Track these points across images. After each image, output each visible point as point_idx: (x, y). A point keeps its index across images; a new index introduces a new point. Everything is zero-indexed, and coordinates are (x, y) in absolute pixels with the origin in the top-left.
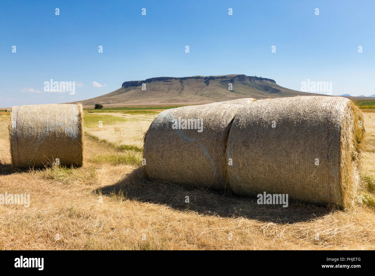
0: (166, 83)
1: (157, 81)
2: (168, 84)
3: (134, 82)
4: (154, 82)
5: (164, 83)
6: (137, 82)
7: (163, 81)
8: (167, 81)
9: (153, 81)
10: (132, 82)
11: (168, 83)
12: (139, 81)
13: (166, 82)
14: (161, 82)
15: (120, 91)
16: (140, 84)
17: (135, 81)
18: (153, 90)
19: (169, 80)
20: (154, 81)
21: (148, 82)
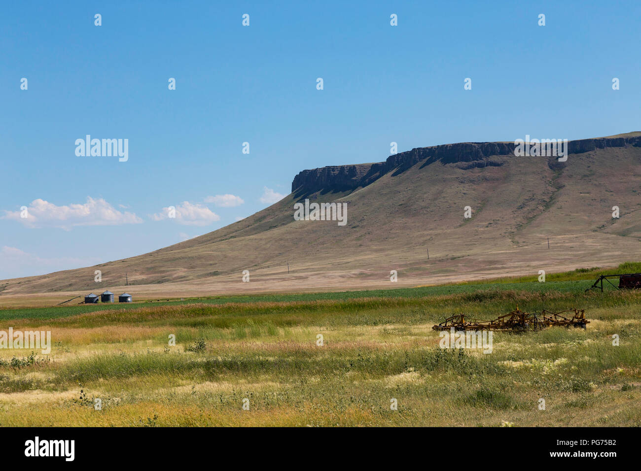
0: (477, 173)
1: (438, 163)
2: (486, 179)
3: (336, 172)
4: (421, 168)
5: (468, 174)
6: (352, 169)
7: (465, 164)
8: (484, 160)
9: (414, 168)
10: (328, 169)
11: (489, 172)
12: (361, 166)
13: (477, 169)
14: (455, 171)
15: (268, 220)
16: (364, 178)
17: (342, 168)
18: (405, 209)
19: (494, 158)
20: (420, 164)
21: (393, 167)
